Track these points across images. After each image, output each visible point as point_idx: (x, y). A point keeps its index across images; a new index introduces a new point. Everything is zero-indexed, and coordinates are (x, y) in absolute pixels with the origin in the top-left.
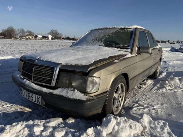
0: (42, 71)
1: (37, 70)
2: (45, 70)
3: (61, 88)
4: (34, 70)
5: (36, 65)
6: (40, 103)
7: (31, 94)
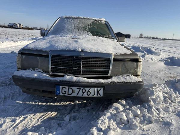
0: (95, 63)
1: (87, 63)
2: (98, 62)
3: (114, 76)
4: (83, 63)
5: (83, 58)
6: (100, 95)
7: (87, 89)
